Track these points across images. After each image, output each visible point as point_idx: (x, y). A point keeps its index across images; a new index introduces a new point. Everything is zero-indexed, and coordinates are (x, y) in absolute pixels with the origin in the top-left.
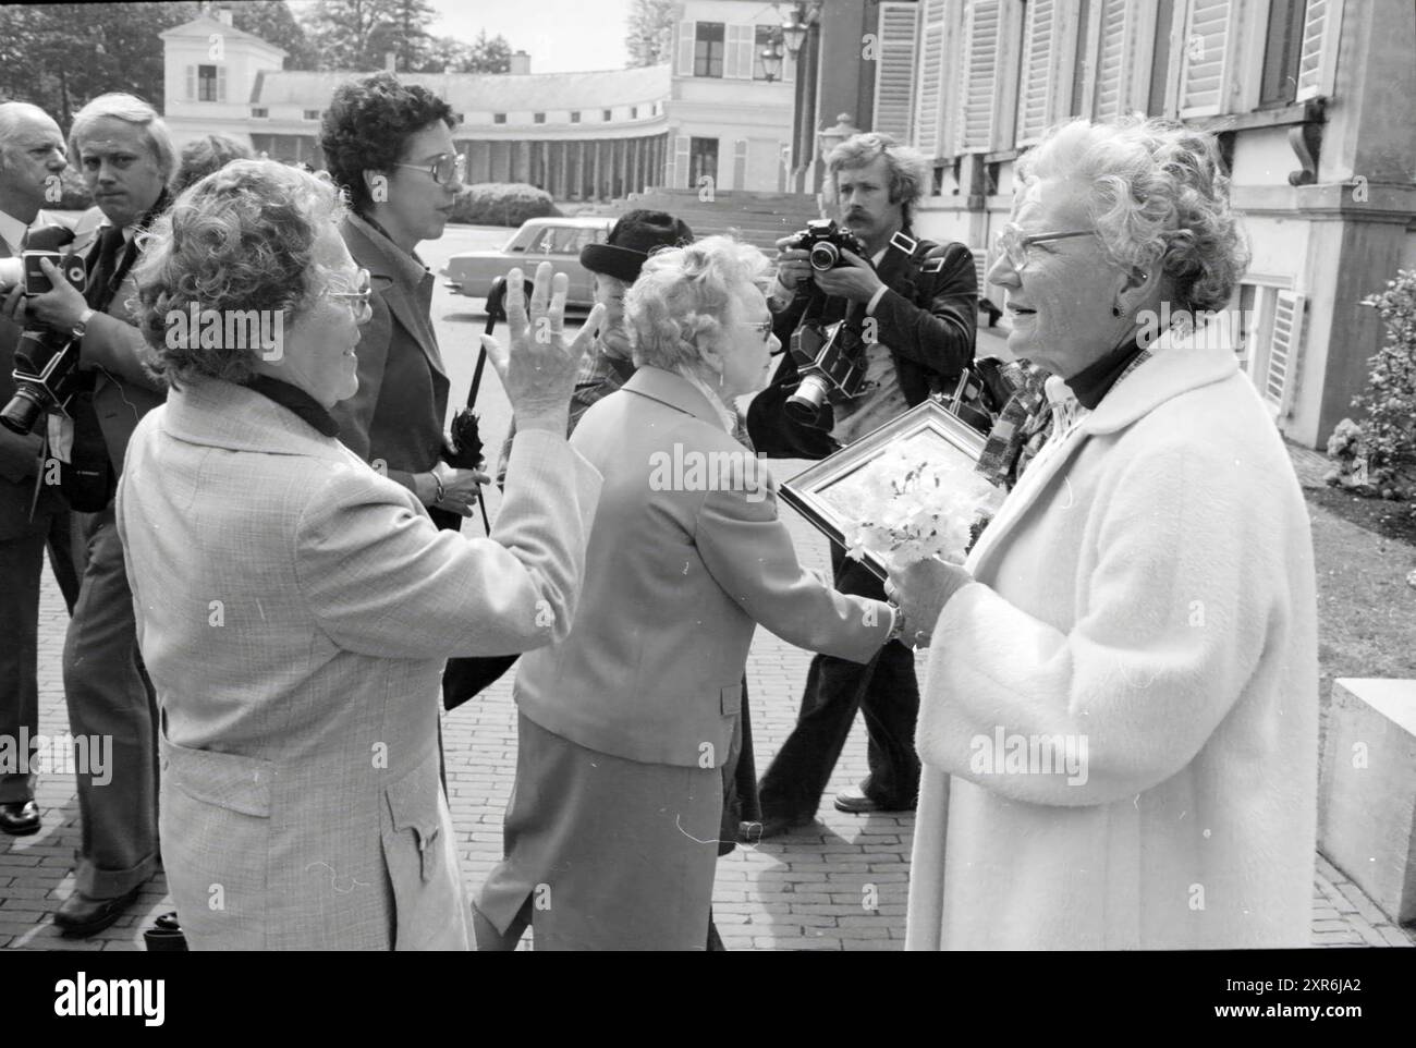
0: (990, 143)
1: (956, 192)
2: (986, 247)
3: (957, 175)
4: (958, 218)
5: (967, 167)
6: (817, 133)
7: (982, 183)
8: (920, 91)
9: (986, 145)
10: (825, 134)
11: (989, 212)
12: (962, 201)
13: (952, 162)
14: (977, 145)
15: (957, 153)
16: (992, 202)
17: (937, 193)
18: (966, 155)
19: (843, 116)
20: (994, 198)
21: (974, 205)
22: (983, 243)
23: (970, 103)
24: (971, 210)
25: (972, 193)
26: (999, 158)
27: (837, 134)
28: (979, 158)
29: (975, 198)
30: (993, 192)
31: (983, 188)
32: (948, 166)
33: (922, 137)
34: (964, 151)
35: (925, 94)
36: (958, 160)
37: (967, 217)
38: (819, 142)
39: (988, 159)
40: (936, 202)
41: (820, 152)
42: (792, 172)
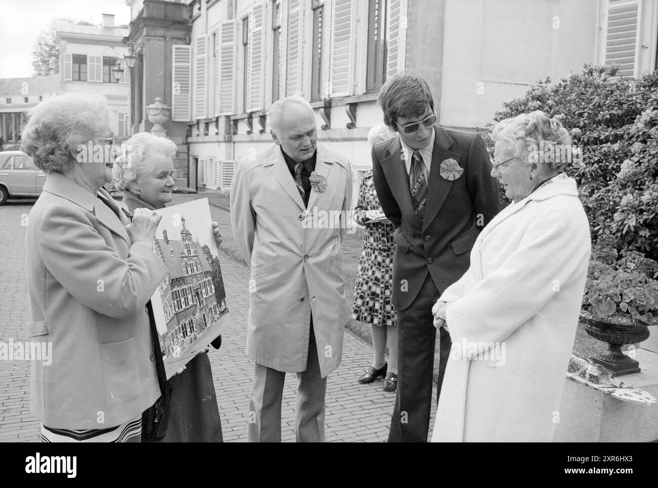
0: (233, 110)
1: (217, 134)
2: (234, 159)
3: (217, 126)
4: (219, 146)
5: (222, 122)
6: (144, 107)
7: (230, 129)
8: (195, 86)
9: (231, 111)
10: (149, 107)
11: (234, 143)
12: (221, 138)
13: (214, 120)
14: (227, 112)
15: (216, 115)
16: (236, 138)
17: (207, 135)
18: (221, 116)
19: (158, 99)
20: (236, 136)
21: (226, 140)
22: (232, 157)
23: (222, 92)
24: (226, 142)
25: (226, 134)
26: (238, 117)
27: (155, 107)
28: (228, 117)
29: (227, 136)
30: (235, 133)
31: (230, 132)
32: (213, 122)
33: (197, 108)
34: (221, 114)
35: (198, 88)
36: (217, 118)
37: (223, 145)
38: (146, 111)
39: (233, 118)
40: (206, 138)
41: (147, 116)
42: (131, 126)
